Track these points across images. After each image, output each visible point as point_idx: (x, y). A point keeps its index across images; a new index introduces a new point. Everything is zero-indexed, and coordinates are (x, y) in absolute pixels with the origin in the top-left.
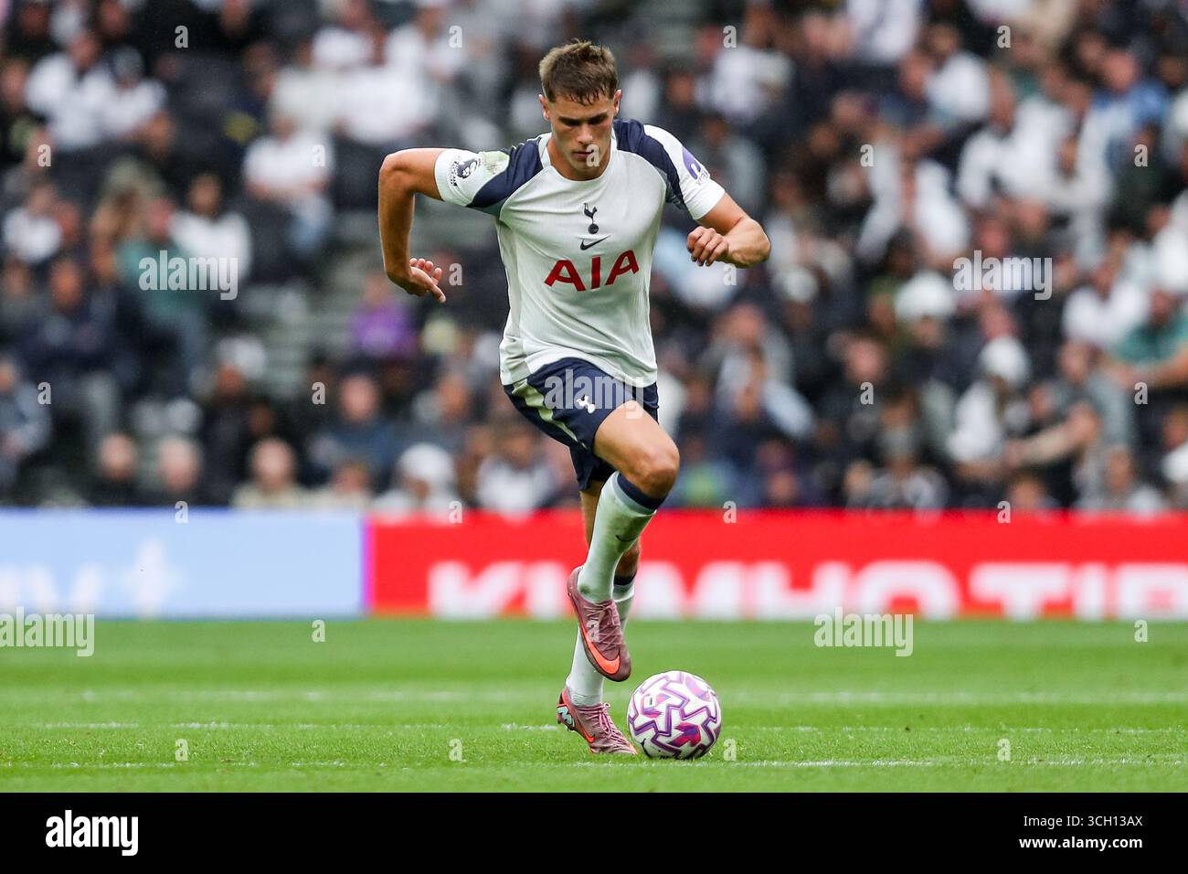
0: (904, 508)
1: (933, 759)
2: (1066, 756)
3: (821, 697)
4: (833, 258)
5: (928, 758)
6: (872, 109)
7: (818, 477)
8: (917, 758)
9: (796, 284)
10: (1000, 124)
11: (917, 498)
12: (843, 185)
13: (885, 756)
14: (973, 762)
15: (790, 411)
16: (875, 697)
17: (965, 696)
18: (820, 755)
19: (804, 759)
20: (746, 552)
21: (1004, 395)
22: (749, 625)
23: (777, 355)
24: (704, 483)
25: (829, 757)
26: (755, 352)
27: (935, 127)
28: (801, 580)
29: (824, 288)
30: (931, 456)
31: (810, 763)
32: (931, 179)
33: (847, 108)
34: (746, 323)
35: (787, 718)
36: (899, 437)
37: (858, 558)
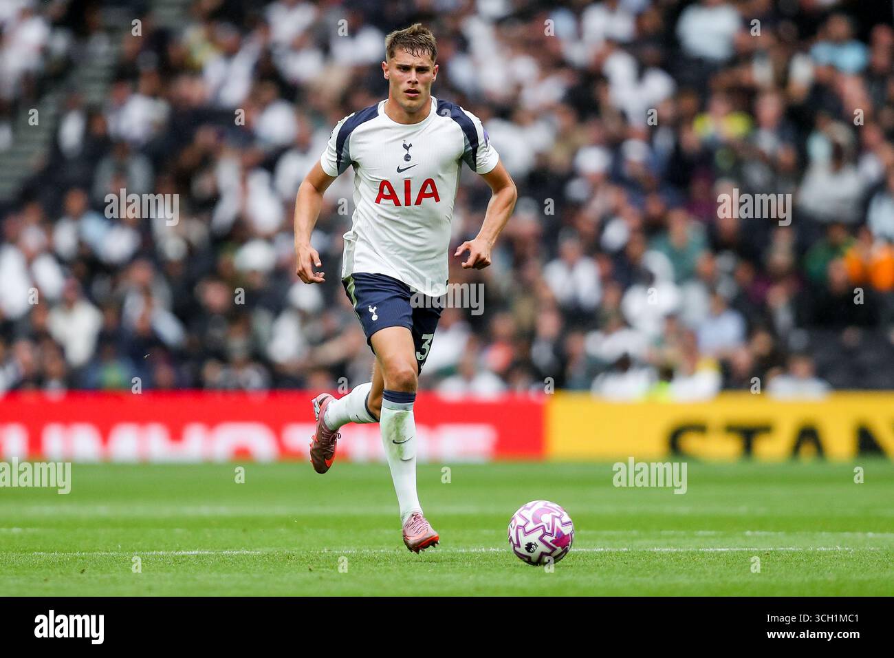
0: (241, 391)
1: (261, 549)
2: (345, 547)
3: (191, 510)
4: (197, 231)
5: (258, 549)
6: (221, 136)
7: (186, 370)
8: (251, 549)
9: (173, 248)
10: (301, 145)
11: (248, 383)
12: (203, 185)
13: (231, 548)
14: (286, 551)
15: (169, 329)
16: (224, 510)
17: (281, 509)
18: (190, 548)
19: (179, 549)
20: (141, 418)
21: (305, 317)
22: (145, 465)
23: (162, 294)
24: (115, 374)
25: (195, 549)
26: (147, 292)
27: (261, 148)
28: (176, 435)
29: (192, 251)
30: (259, 357)
31: (184, 553)
32: (259, 181)
33: (205, 136)
34: (141, 273)
35: (169, 524)
36: (237, 344)
37: (212, 421)
